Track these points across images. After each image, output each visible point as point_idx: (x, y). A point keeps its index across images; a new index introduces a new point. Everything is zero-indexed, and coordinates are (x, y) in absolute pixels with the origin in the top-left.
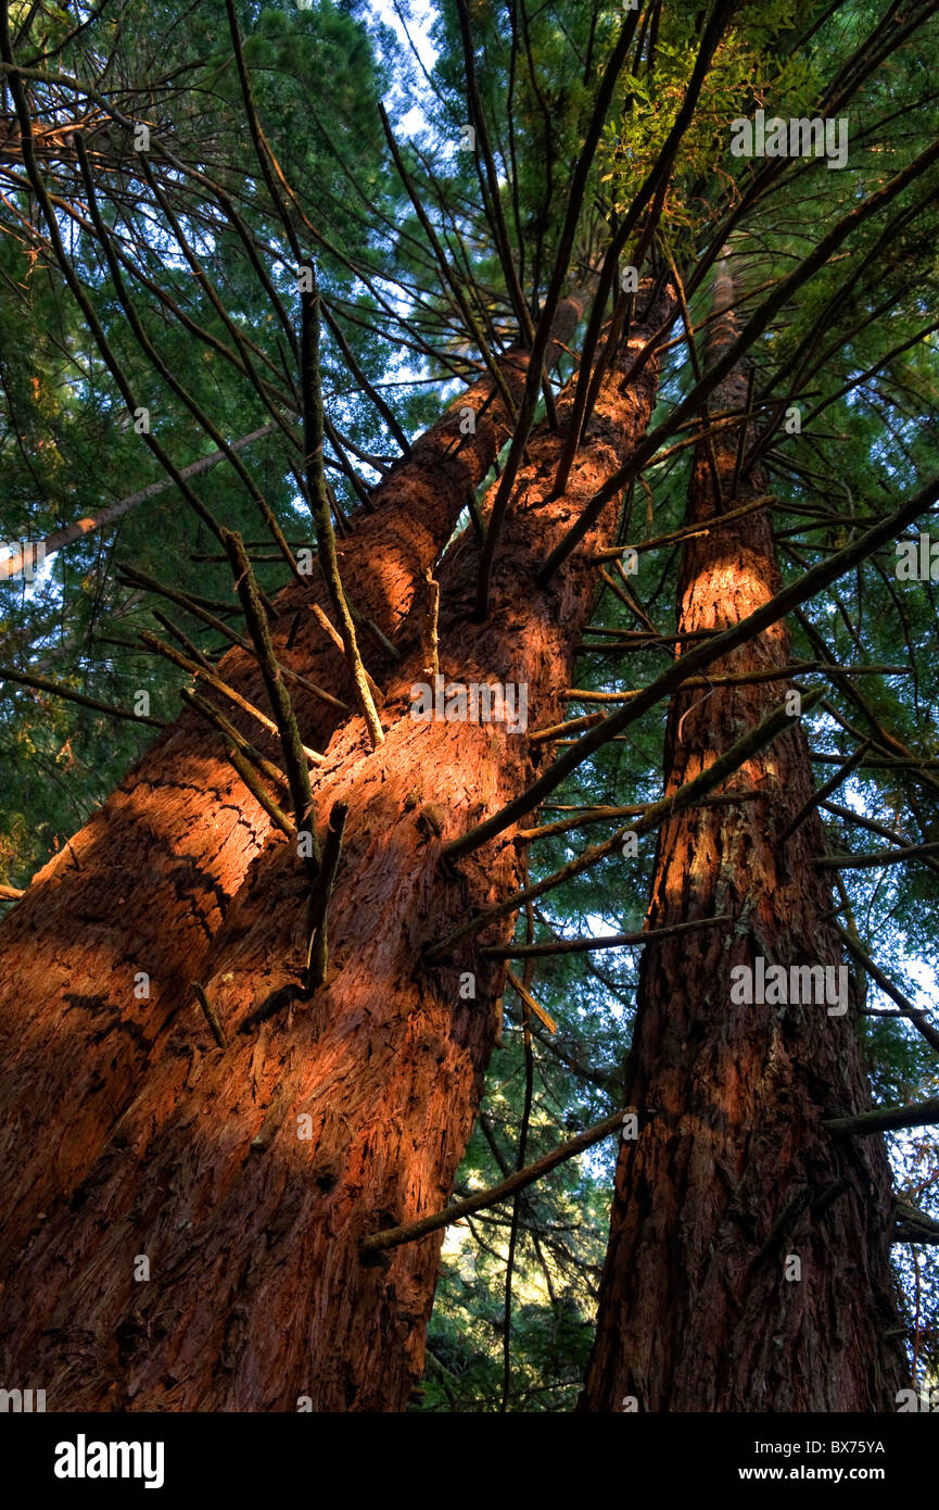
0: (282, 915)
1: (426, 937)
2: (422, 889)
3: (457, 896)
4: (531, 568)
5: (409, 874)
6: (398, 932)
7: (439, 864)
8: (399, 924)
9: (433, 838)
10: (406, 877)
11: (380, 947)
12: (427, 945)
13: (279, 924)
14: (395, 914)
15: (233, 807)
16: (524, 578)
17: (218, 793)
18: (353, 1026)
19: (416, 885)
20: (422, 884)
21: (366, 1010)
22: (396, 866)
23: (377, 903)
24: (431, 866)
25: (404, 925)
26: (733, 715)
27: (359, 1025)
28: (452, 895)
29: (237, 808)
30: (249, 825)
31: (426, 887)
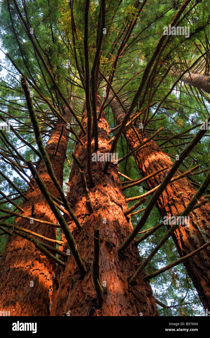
0: (77, 287)
1: (127, 277)
2: (117, 264)
3: (129, 263)
4: (100, 169)
5: (111, 261)
6: (117, 278)
7: (119, 255)
8: (117, 276)
9: (114, 248)
10: (111, 262)
11: (115, 284)
12: (128, 279)
13: (78, 289)
14: (114, 273)
15: (36, 270)
16: (99, 172)
17: (30, 266)
18: (119, 311)
19: (115, 263)
20: (117, 262)
21: (120, 305)
22: (106, 259)
23: (107, 271)
24: (117, 256)
25: (118, 276)
26: (178, 191)
27: (120, 310)
28: (127, 263)
29: (38, 269)
30: (43, 274)
31: (118, 263)
